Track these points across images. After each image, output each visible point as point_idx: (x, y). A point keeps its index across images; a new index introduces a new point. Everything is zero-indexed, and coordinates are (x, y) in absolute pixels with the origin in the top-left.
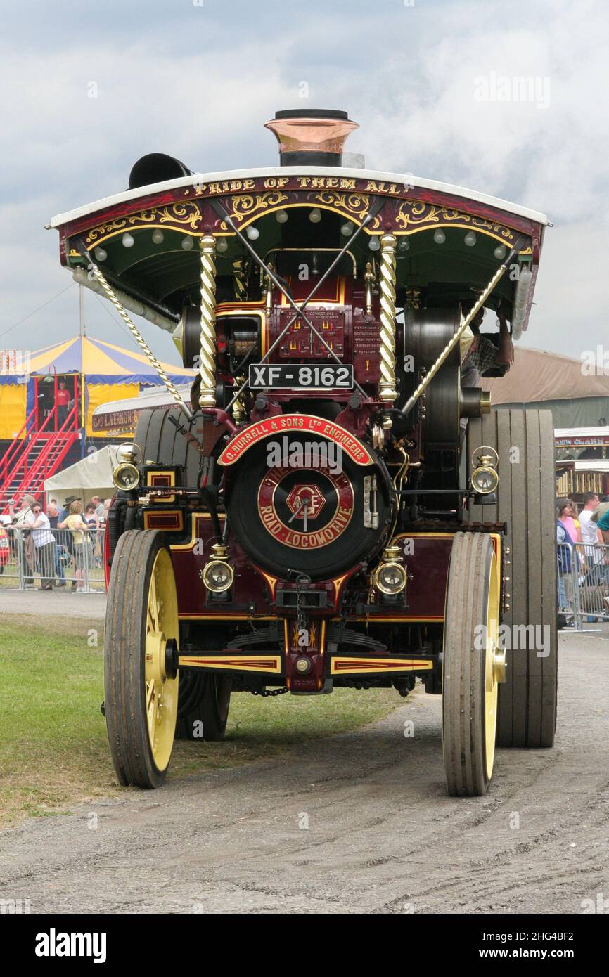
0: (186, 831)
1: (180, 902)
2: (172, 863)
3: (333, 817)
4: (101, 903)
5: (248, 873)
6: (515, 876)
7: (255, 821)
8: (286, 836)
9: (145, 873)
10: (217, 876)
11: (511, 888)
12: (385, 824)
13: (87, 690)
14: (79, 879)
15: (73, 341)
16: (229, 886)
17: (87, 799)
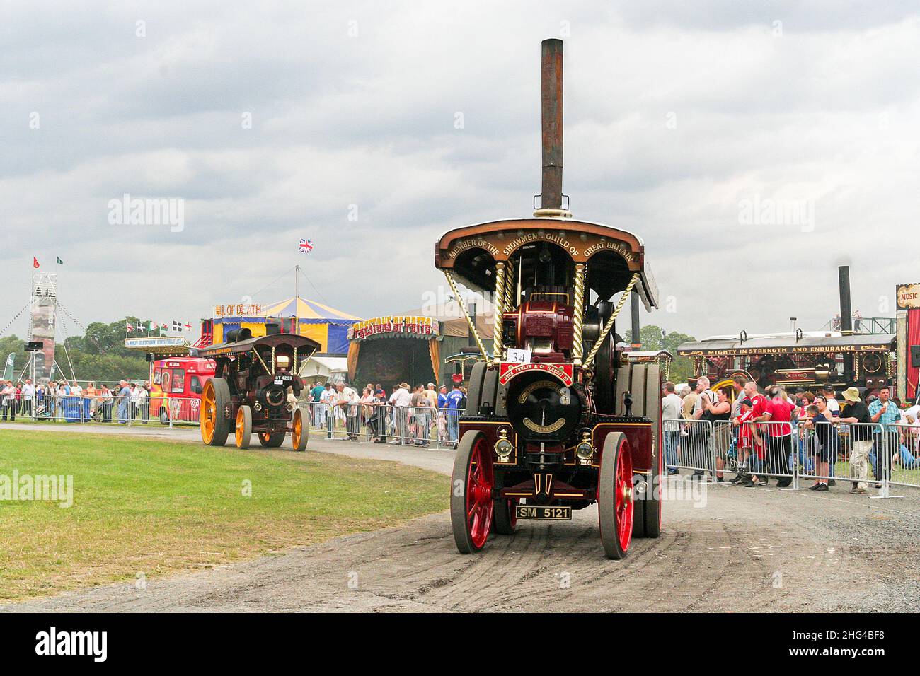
0: (347, 564)
1: (343, 602)
2: (339, 581)
3: (427, 558)
4: (300, 602)
5: (380, 587)
6: (524, 590)
7: (385, 560)
8: (401, 568)
9: (324, 586)
10: (363, 589)
11: (522, 597)
12: (454, 562)
13: (295, 488)
14: (288, 588)
15: (293, 300)
16: (370, 594)
17: (294, 547)
